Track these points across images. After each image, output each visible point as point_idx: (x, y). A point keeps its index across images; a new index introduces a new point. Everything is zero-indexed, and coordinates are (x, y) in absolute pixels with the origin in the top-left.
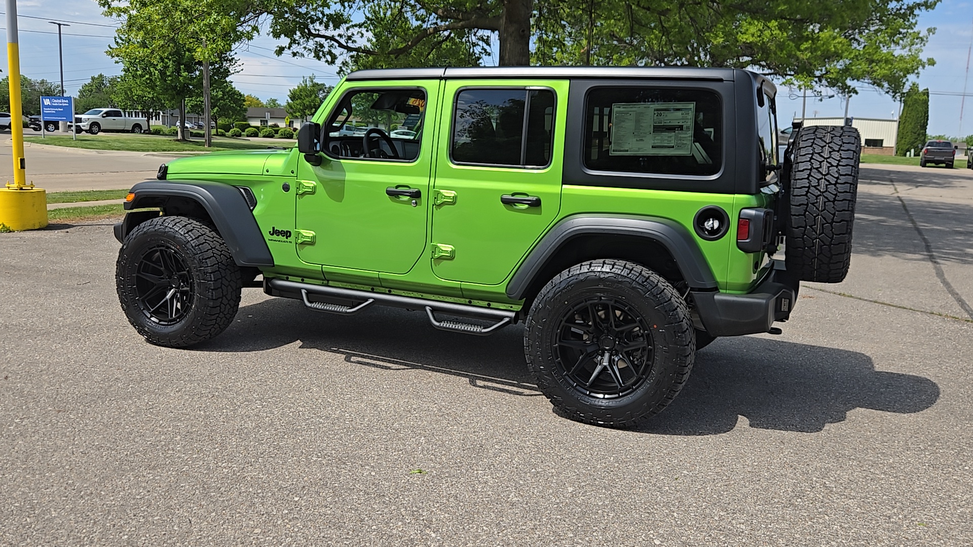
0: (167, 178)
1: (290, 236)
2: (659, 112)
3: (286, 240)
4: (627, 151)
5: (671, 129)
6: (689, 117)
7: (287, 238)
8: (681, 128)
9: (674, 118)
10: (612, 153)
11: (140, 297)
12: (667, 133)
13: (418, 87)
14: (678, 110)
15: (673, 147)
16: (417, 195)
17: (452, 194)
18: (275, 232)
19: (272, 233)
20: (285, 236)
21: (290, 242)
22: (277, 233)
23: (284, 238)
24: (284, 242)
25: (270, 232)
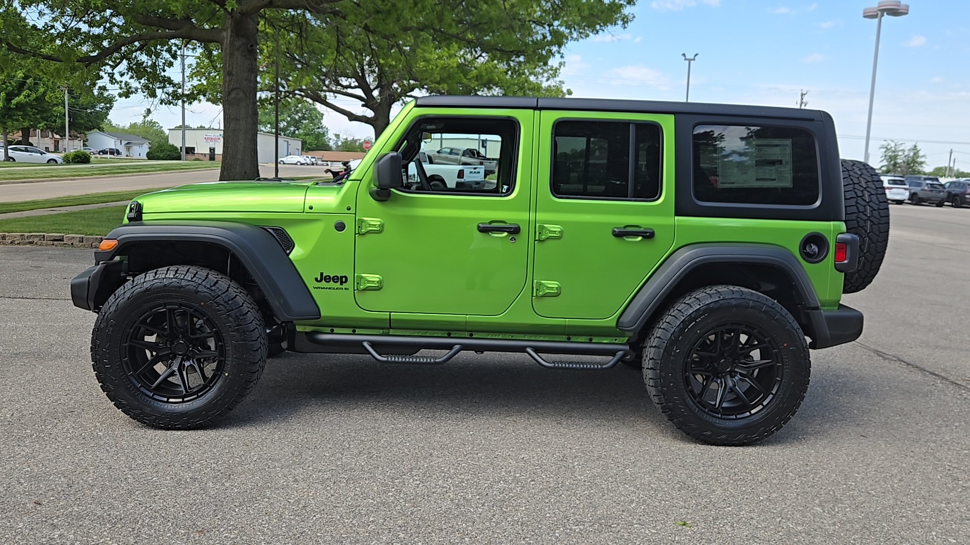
0: (144, 218)
1: (346, 281)
2: (760, 147)
3: (341, 286)
4: (734, 183)
5: (772, 163)
6: (788, 153)
7: (341, 284)
8: (780, 162)
9: (774, 153)
10: (720, 186)
11: (135, 372)
12: (768, 167)
13: (509, 117)
14: (777, 146)
15: (775, 180)
16: (514, 231)
17: (557, 228)
18: (324, 278)
19: (319, 279)
20: (339, 282)
21: (345, 289)
22: (327, 279)
23: (338, 285)
24: (337, 289)
25: (316, 279)
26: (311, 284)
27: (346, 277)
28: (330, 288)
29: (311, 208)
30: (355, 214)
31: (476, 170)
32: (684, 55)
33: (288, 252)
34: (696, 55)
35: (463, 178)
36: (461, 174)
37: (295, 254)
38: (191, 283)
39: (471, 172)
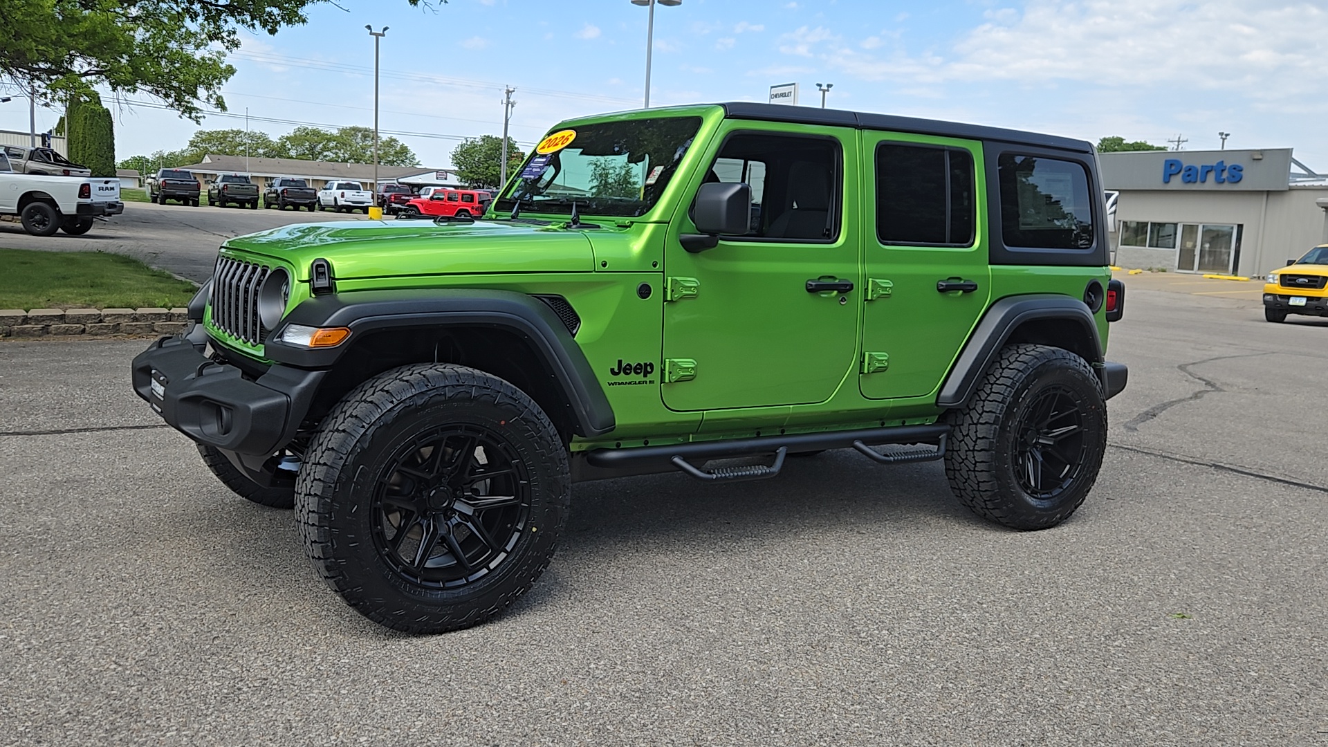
1: (651, 371)
3: (645, 379)
7: (645, 375)
18: (623, 368)
19: (616, 370)
20: (642, 374)
21: (650, 382)
22: (627, 369)
23: (641, 377)
24: (639, 383)
25: (612, 371)
26: (604, 377)
27: (651, 365)
28: (630, 383)
29: (604, 265)
30: (663, 272)
31: (109, 185)
32: (369, 27)
33: (574, 331)
34: (386, 29)
35: (89, 197)
36: (84, 191)
37: (582, 335)
38: (485, 392)
39: (101, 189)
